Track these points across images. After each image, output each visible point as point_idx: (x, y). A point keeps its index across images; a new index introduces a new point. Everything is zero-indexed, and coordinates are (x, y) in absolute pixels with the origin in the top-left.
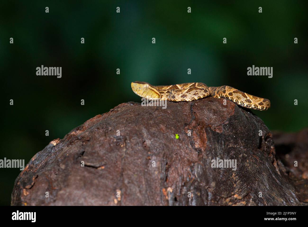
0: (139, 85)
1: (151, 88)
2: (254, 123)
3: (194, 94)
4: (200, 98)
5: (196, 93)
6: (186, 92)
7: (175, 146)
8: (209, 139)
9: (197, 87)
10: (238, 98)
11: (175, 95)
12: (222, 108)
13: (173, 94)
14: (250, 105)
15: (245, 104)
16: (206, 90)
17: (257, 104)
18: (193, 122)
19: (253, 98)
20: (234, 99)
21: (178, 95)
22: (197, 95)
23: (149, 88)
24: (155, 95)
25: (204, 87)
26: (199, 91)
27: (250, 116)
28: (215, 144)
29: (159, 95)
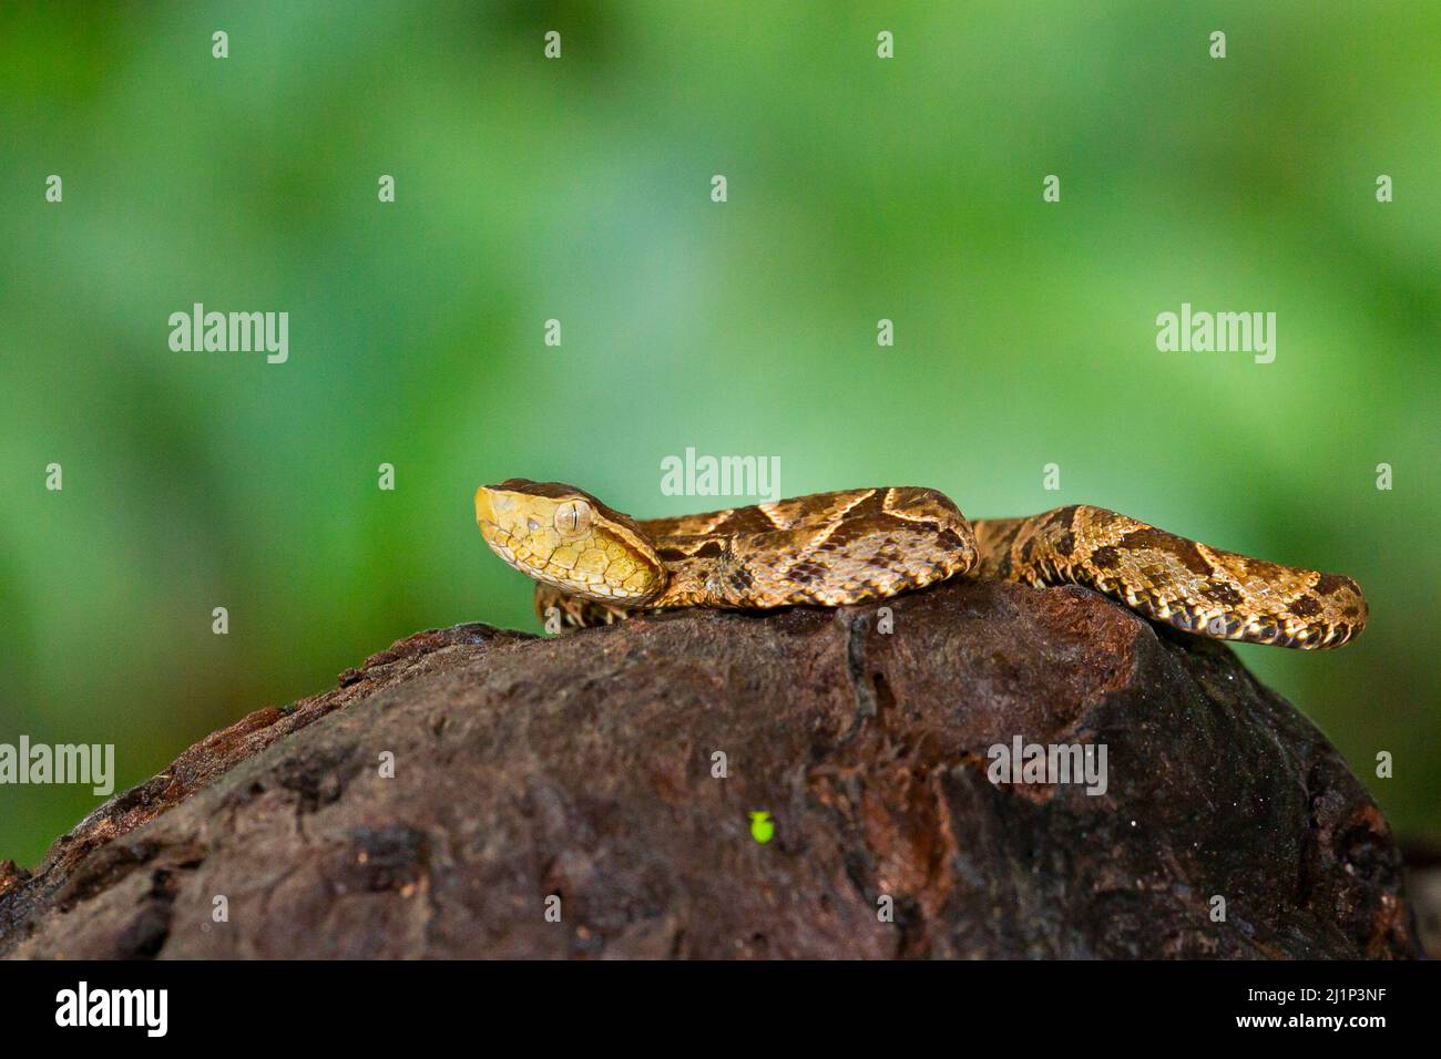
0: (528, 501)
1: (601, 524)
2: (1266, 743)
3: (871, 557)
4: (914, 583)
5: (889, 550)
6: (824, 547)
7: (748, 884)
8: (968, 841)
9: (893, 513)
10: (1153, 579)
11: (749, 566)
12: (1057, 647)
13: (740, 557)
14: (1235, 617)
15: (1199, 611)
16: (949, 531)
17: (1280, 608)
18: (865, 733)
19: (1249, 574)
20: (1130, 587)
21: (771, 565)
22: (890, 567)
23: (592, 525)
24: (630, 569)
25: (934, 513)
26: (902, 536)
27: (1239, 699)
28: (1005, 872)
29: (652, 568)
